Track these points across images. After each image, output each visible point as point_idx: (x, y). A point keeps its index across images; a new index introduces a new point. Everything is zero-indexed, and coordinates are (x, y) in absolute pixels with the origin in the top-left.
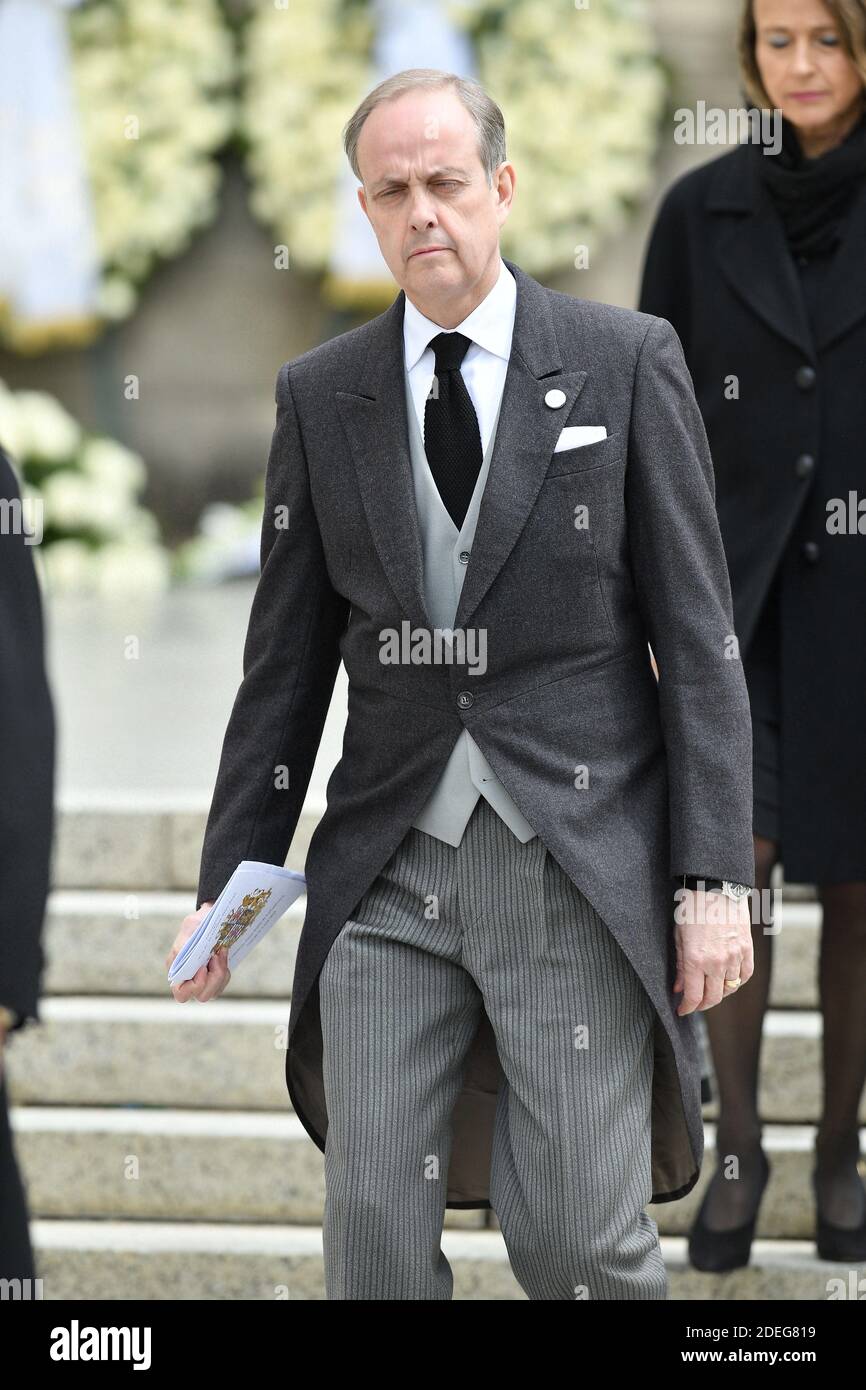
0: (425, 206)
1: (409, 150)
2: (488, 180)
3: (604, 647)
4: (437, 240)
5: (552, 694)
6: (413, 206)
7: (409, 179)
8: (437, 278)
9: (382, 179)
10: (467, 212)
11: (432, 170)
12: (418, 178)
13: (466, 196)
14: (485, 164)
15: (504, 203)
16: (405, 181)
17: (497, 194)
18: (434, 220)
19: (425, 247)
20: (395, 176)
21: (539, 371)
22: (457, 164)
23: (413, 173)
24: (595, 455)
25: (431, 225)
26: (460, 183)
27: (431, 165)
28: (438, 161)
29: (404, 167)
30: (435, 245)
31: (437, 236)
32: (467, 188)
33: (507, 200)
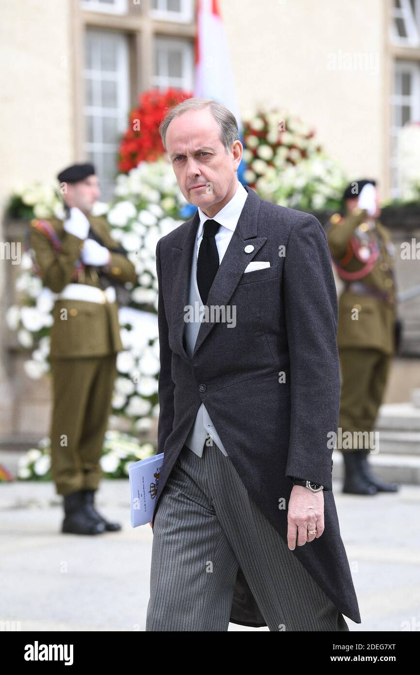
0: (194, 167)
1: (185, 140)
2: (226, 151)
3: (270, 367)
4: (202, 182)
5: (242, 387)
6: (189, 167)
7: (186, 154)
8: (202, 199)
9: (174, 154)
10: (215, 168)
11: (196, 149)
12: (190, 153)
13: (214, 160)
14: (224, 144)
15: (236, 160)
16: (185, 154)
17: (233, 156)
18: (199, 173)
19: (196, 185)
20: (180, 152)
21: (245, 237)
22: (209, 145)
23: (187, 151)
24: (262, 274)
25: (197, 175)
26: (211, 154)
27: (196, 147)
28: (199, 145)
29: (184, 148)
30: (200, 184)
31: (201, 179)
32: (215, 156)
33: (238, 158)
